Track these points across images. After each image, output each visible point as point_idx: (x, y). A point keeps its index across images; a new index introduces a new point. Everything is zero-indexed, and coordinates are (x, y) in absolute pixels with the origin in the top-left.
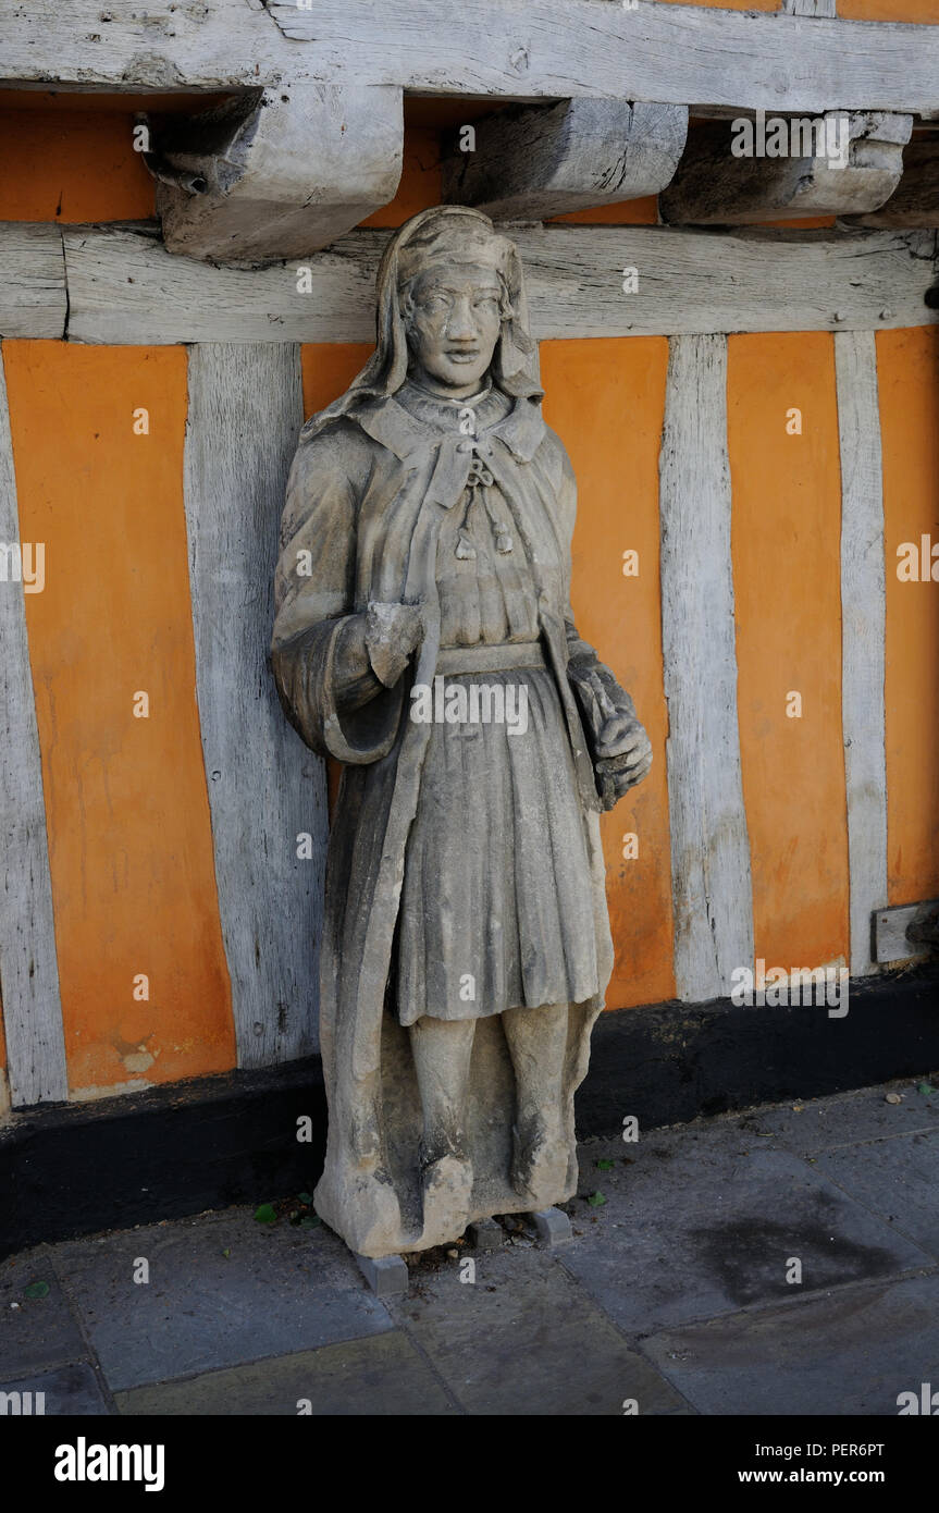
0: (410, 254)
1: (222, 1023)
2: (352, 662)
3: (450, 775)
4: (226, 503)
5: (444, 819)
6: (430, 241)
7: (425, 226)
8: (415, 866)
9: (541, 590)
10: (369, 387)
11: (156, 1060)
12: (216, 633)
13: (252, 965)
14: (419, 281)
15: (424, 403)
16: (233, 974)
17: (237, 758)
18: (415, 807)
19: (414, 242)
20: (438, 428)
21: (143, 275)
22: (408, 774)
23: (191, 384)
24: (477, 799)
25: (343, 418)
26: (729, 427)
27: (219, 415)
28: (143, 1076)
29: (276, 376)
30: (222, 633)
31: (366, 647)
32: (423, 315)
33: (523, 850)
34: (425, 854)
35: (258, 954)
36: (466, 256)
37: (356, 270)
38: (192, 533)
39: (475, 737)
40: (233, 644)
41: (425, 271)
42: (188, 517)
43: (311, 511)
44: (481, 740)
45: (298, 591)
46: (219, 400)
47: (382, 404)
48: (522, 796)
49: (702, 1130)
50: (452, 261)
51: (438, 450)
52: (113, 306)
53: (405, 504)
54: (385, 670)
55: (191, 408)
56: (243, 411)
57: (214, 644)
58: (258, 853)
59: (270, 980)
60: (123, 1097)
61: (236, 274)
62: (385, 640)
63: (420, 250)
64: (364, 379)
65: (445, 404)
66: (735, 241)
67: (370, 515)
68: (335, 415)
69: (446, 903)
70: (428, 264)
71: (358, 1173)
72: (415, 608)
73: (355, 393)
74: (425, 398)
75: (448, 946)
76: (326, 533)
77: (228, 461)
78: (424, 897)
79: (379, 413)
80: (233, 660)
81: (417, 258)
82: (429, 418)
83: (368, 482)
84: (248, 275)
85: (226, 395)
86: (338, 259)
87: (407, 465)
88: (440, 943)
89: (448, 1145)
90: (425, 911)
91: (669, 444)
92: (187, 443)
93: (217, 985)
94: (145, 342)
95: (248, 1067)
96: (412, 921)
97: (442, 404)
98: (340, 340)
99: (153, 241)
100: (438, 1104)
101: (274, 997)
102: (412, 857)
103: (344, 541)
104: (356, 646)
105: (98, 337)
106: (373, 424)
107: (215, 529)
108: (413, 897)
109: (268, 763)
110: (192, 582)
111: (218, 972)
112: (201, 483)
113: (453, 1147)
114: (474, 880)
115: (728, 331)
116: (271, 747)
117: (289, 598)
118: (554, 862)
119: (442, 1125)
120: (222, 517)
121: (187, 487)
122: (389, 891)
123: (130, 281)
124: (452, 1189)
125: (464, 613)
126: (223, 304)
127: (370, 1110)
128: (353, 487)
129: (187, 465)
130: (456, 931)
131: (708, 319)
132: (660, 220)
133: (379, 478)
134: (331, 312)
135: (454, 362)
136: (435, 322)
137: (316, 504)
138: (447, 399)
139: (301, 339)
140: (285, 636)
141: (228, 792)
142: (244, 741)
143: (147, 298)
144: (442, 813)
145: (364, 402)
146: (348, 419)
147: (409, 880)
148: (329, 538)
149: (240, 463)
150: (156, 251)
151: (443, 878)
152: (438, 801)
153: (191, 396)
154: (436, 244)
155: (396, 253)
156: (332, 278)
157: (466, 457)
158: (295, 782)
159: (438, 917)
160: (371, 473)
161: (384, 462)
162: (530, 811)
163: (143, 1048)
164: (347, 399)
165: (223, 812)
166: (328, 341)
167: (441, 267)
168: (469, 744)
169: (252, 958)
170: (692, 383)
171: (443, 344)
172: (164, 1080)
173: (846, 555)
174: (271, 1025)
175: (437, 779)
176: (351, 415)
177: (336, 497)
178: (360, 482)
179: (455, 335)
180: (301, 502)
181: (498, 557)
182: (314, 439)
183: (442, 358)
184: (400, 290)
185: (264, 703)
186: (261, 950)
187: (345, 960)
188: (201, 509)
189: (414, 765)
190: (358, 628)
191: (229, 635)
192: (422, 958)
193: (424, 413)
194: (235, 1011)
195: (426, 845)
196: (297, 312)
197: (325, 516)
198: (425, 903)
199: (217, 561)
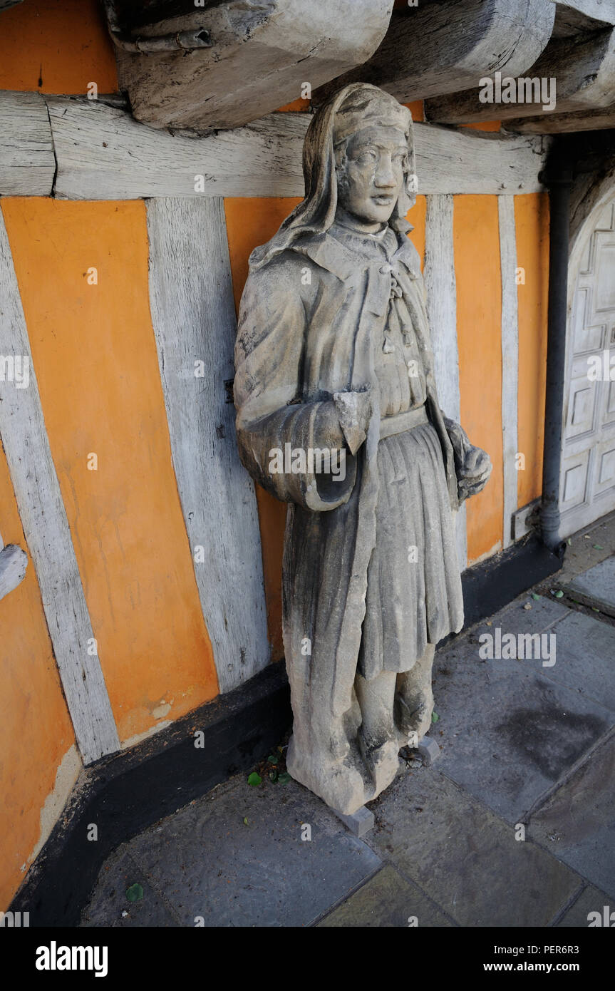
0: (346, 118)
1: (209, 671)
2: (329, 441)
3: (392, 510)
4: (182, 320)
5: (391, 542)
6: (363, 107)
7: (352, 96)
8: (374, 578)
9: (429, 370)
10: (308, 225)
11: (172, 706)
12: (183, 416)
13: (224, 630)
14: (354, 140)
15: (350, 237)
16: (212, 640)
17: (203, 501)
18: (375, 538)
19: (346, 109)
20: (365, 255)
21: (114, 140)
22: (368, 515)
23: (150, 229)
24: (409, 524)
25: (286, 250)
26: (455, 252)
27: (173, 253)
28: (165, 718)
29: (209, 222)
30: (187, 415)
31: (342, 430)
32: (356, 167)
33: (431, 550)
34: (380, 568)
35: (226, 623)
36: (390, 120)
37: (262, 142)
38: (160, 345)
39: (404, 480)
40: (194, 422)
41: (359, 131)
42: (157, 333)
43: (274, 325)
44: (407, 482)
45: (265, 386)
46: (172, 242)
47: (322, 238)
48: (431, 515)
49: (454, 649)
50: (380, 124)
51: (367, 272)
52: (92, 166)
53: (348, 315)
54: (356, 445)
55: (152, 249)
56: (188, 249)
57: (182, 423)
58: (221, 560)
59: (234, 637)
60: (155, 736)
61: (182, 141)
62: (355, 423)
63: (355, 114)
64: (303, 220)
65: (364, 237)
66: (461, 136)
67: (320, 325)
68: (282, 248)
69: (398, 599)
70: (363, 125)
71: (333, 764)
72: (365, 394)
73: (297, 231)
74: (350, 233)
75: (400, 627)
76: (288, 340)
77: (181, 288)
78: (381, 597)
79: (323, 245)
80: (195, 433)
81: (352, 121)
82: (357, 248)
83: (317, 300)
84: (192, 142)
85: (176, 238)
86: (251, 133)
87: (347, 286)
88: (394, 626)
89: (387, 736)
90: (382, 606)
91: (429, 263)
92: (151, 276)
93: (204, 648)
94: (115, 197)
95: (227, 692)
96: (375, 615)
97: (363, 237)
98: (250, 194)
99: (120, 112)
100: (381, 713)
101: (237, 646)
102: (371, 572)
103: (300, 345)
104: (333, 429)
105: (80, 194)
106: (319, 253)
107: (176, 340)
108: (374, 599)
109: (222, 501)
110: (163, 381)
111: (203, 641)
112: (164, 305)
113: (390, 736)
114: (412, 578)
115: (454, 193)
116: (223, 488)
117: (256, 392)
118: (444, 551)
119: (383, 725)
120: (180, 330)
121: (154, 310)
122: (357, 597)
123: (105, 145)
124: (390, 759)
125: (391, 393)
126: (175, 165)
127: (342, 730)
128: (304, 304)
129: (152, 292)
130: (405, 617)
131: (448, 185)
132: (425, 118)
133: (326, 296)
134: (246, 173)
135: (378, 204)
136: (365, 173)
137: (279, 318)
138: (367, 234)
139: (223, 194)
140: (251, 419)
141: (199, 525)
142: (206, 489)
143: (118, 160)
144: (390, 538)
145: (303, 237)
146: (293, 251)
147: (371, 588)
148: (290, 345)
149: (189, 289)
150: (123, 120)
151: (394, 584)
152: (386, 531)
153: (152, 240)
154: (369, 109)
155: (333, 117)
156: (247, 147)
157: (386, 277)
158: (239, 507)
159: (392, 610)
160: (320, 292)
161: (330, 283)
162: (434, 522)
163: (163, 702)
164: (290, 236)
165: (197, 538)
166: (241, 196)
167: (371, 128)
168: (401, 487)
169: (223, 626)
170: (438, 225)
171: (371, 190)
172: (179, 716)
173: (504, 324)
174: (237, 663)
175: (384, 516)
176: (296, 248)
177: (294, 314)
178: (311, 300)
179: (383, 182)
180: (264, 317)
181: (405, 349)
182: (265, 267)
183: (369, 201)
184: (336, 148)
185: (217, 459)
186: (228, 622)
187: (318, 640)
188: (166, 326)
189: (371, 509)
190: (330, 413)
191: (191, 416)
192: (381, 637)
193: (351, 243)
194: (216, 661)
195: (381, 563)
196: (225, 173)
197: (286, 328)
198: (382, 601)
199: (179, 363)
